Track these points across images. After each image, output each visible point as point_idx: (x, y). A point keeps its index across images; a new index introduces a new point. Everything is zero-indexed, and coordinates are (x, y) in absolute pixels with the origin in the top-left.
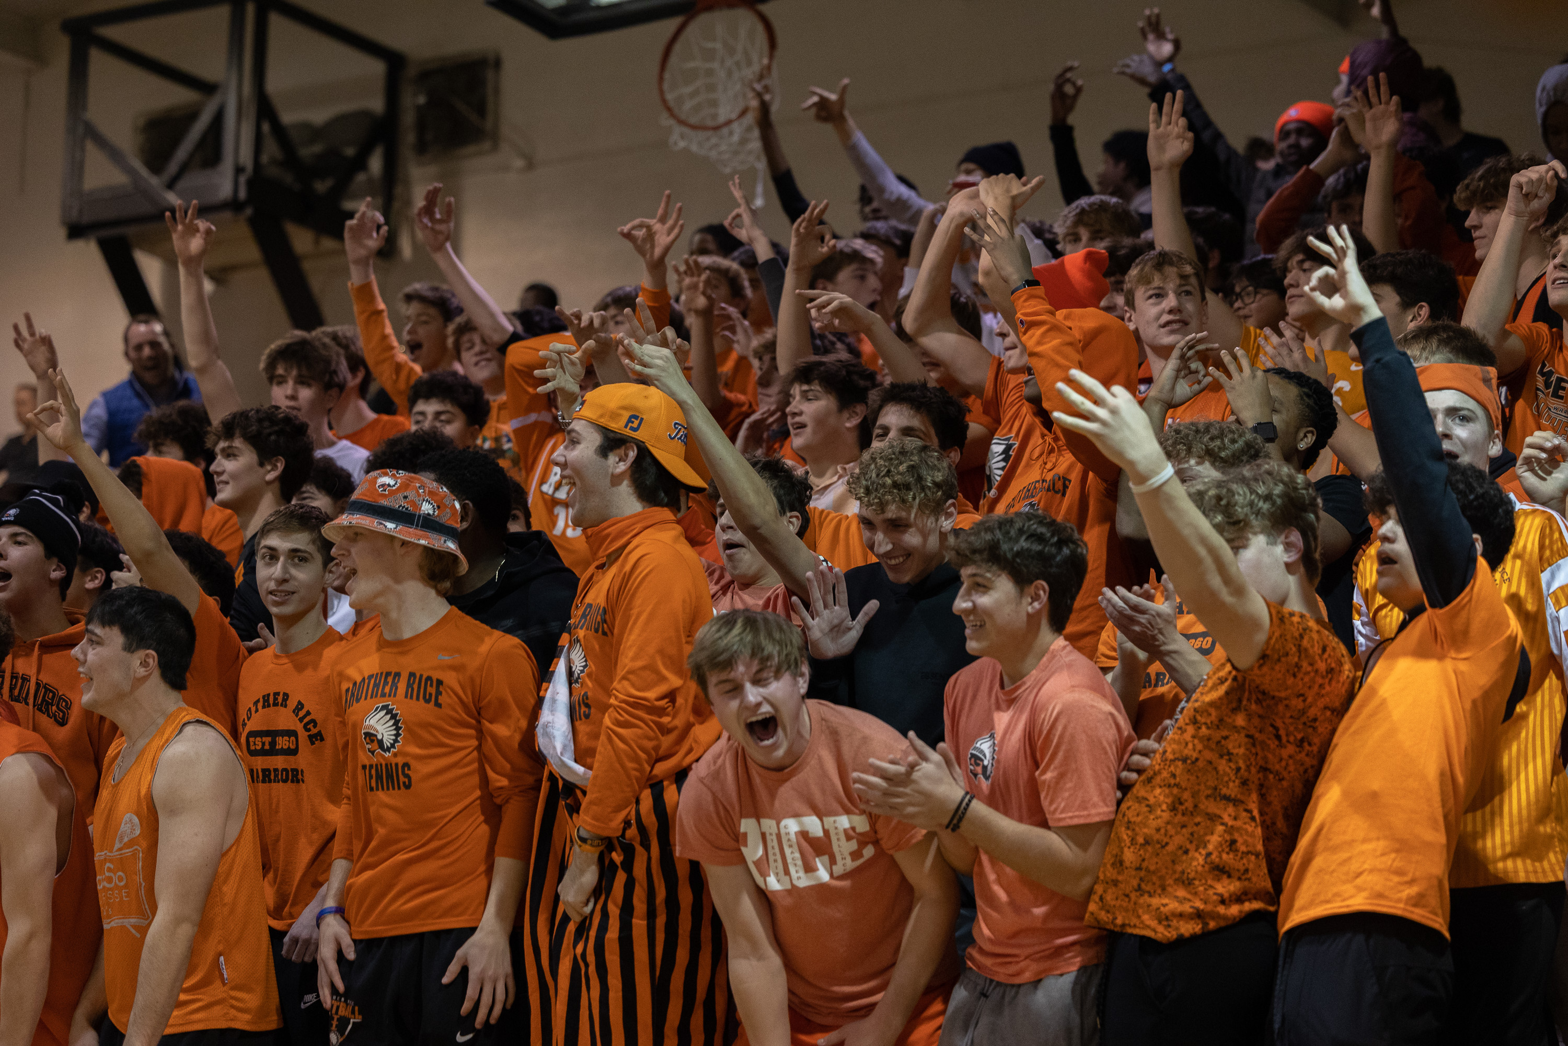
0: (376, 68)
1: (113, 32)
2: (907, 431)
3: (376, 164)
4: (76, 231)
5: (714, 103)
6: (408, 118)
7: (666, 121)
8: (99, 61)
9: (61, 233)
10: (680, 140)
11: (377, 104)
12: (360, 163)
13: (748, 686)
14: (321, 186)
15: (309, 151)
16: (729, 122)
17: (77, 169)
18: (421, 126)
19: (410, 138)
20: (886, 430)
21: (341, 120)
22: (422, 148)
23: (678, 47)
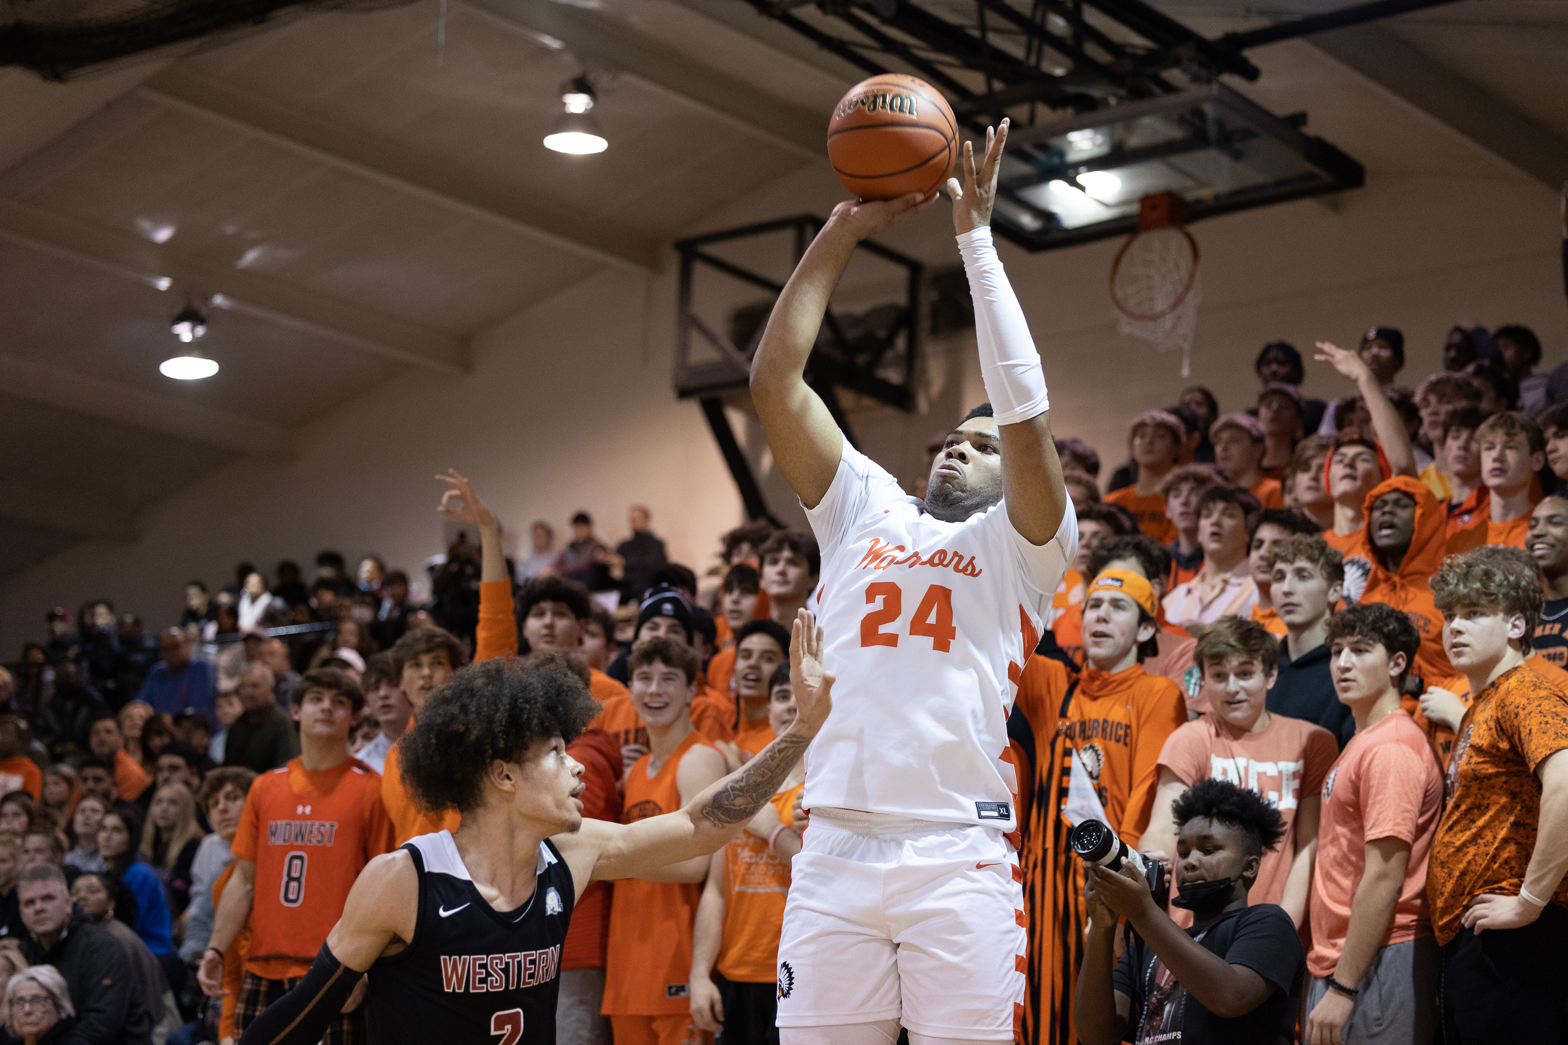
0: (900, 273)
1: (713, 250)
2: (1275, 543)
3: (901, 343)
4: (684, 393)
5: (1152, 300)
6: (925, 309)
7: (1116, 313)
8: (701, 272)
9: (671, 395)
10: (1127, 327)
11: (901, 299)
12: (889, 342)
13: (1232, 678)
14: (862, 359)
15: (852, 334)
16: (1162, 314)
17: (683, 348)
18: (935, 315)
19: (925, 323)
20: (1261, 543)
21: (875, 312)
22: (935, 331)
23: (1125, 259)
